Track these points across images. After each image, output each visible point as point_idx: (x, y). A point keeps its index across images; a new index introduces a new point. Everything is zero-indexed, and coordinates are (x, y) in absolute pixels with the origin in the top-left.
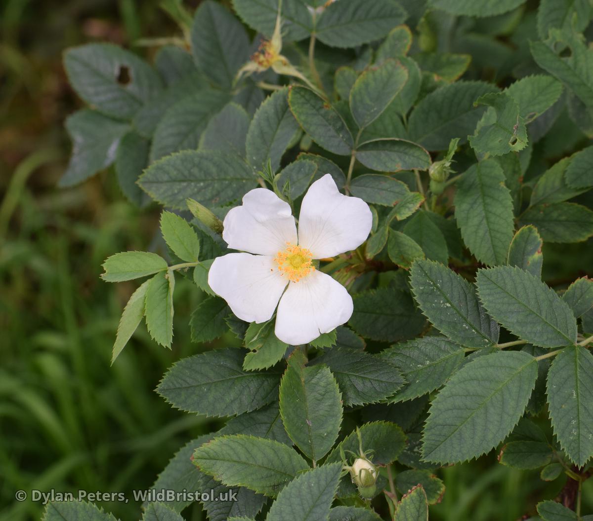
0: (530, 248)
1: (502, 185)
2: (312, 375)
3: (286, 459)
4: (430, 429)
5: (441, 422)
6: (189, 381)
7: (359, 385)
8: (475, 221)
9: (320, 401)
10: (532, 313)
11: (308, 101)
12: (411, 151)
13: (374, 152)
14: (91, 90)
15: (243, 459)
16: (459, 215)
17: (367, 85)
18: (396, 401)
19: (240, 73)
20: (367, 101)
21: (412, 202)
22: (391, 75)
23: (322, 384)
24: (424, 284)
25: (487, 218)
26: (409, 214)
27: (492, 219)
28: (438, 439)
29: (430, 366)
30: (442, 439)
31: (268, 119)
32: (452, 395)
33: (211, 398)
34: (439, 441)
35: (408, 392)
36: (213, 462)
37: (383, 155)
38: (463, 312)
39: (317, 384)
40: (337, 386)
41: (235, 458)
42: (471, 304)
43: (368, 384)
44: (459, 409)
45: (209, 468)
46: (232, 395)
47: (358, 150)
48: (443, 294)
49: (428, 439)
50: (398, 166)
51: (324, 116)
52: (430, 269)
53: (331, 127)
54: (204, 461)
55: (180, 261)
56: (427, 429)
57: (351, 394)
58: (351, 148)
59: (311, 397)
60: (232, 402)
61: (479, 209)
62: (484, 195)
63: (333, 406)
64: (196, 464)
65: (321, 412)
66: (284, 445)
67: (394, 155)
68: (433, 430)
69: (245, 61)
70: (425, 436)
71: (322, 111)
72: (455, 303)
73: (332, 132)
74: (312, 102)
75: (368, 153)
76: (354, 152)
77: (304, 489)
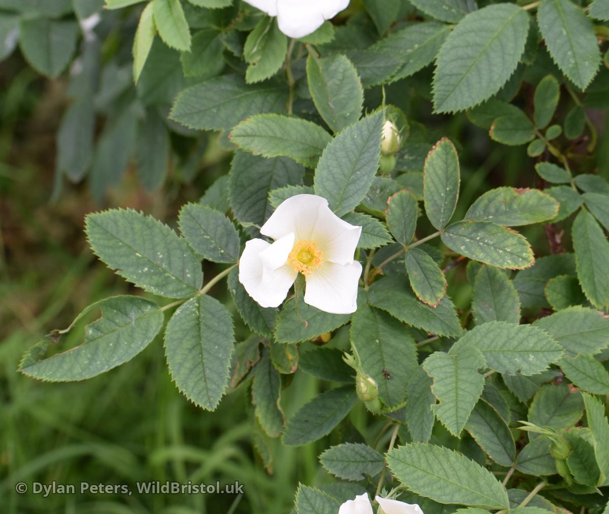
3: (317, 135)
4: (440, 79)
5: (448, 72)
9: (339, 86)
15: (279, 135)
28: (447, 89)
29: (419, 48)
30: (451, 89)
32: (454, 47)
34: (448, 91)
36: (250, 138)
39: (335, 71)
40: (355, 70)
41: (270, 134)
45: (247, 145)
49: (438, 91)
54: (242, 138)
56: (437, 81)
63: (353, 89)
64: (234, 142)
65: (342, 96)
66: (312, 124)
68: (442, 81)
70: (435, 88)
77: (348, 141)
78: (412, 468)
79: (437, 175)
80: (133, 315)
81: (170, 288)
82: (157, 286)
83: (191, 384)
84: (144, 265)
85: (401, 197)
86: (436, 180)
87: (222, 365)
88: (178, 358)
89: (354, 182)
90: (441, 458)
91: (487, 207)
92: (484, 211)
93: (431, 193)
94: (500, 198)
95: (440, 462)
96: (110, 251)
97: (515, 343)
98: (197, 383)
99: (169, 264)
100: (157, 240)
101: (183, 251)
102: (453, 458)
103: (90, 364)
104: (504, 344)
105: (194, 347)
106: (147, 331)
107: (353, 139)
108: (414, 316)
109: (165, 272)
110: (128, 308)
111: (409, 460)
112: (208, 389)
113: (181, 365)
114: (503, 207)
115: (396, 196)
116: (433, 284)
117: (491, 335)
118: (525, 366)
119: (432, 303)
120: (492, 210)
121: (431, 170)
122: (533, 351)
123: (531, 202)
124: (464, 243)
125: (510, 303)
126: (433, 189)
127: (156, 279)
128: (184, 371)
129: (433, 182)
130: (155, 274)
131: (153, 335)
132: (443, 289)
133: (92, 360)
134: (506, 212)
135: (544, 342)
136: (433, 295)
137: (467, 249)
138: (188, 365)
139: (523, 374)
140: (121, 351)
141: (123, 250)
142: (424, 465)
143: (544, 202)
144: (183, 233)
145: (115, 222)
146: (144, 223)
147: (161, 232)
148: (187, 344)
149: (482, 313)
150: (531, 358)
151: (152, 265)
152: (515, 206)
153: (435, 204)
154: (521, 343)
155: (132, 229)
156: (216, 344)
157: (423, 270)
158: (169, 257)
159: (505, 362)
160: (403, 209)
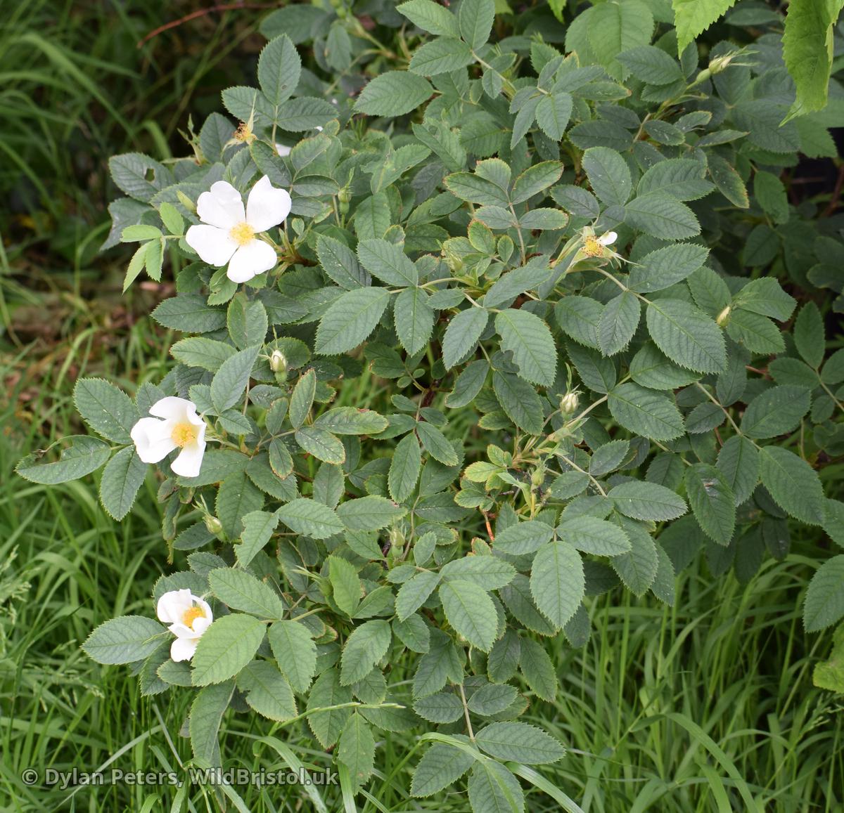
0: (397, 239)
1: (385, 205)
2: (250, 306)
3: (230, 353)
5: (328, 328)
6: (173, 311)
7: (279, 313)
8: (367, 227)
9: (254, 321)
10: (390, 266)
11: (263, 151)
12: (328, 184)
13: (305, 185)
14: (127, 183)
15: (202, 352)
16: (356, 225)
17: (304, 148)
18: (303, 323)
19: (225, 147)
20: (303, 156)
21: (326, 212)
22: (321, 143)
23: (256, 310)
24: (325, 251)
25: (374, 225)
26: (323, 219)
27: (377, 225)
29: (326, 304)
31: (237, 165)
33: (185, 321)
35: (311, 317)
36: (183, 353)
37: (310, 187)
38: (349, 270)
39: (252, 311)
40: (265, 312)
41: (197, 351)
42: (354, 265)
43: (285, 313)
44: (339, 320)
46: (199, 321)
47: (294, 184)
48: (337, 258)
49: (319, 339)
50: (319, 193)
51: (273, 161)
52: (330, 242)
53: (277, 169)
54: (177, 352)
55: (171, 234)
57: (274, 318)
58: (290, 183)
59: (248, 319)
60: (199, 324)
61: (370, 220)
62: (374, 212)
63: (262, 323)
64: (172, 354)
65: (254, 328)
66: (229, 345)
67: (317, 187)
69: (228, 139)
70: (318, 337)
71: (272, 158)
72: (344, 264)
73: (279, 172)
74: (266, 151)
75: (300, 186)
76: (292, 186)
77: (238, 362)
78: (223, 583)
79: (303, 393)
80: (92, 449)
81: (119, 436)
82: (110, 433)
83: (110, 501)
84: (106, 419)
85: (281, 402)
86: (301, 395)
87: (133, 493)
88: (108, 483)
89: (234, 390)
90: (243, 580)
91: (332, 419)
92: (330, 421)
93: (296, 403)
94: (344, 414)
95: (242, 582)
96: (87, 406)
97: (315, 515)
98: (115, 501)
99: (123, 420)
100: (119, 403)
101: (134, 413)
102: (251, 581)
103: (59, 475)
104: (308, 515)
105: (120, 477)
106: (98, 461)
107: (240, 360)
108: (265, 483)
109: (119, 424)
110: (90, 444)
111: (222, 578)
112: (120, 506)
113: (108, 487)
114: (345, 420)
115: (278, 401)
116: (285, 464)
117: (302, 507)
118: (315, 532)
119: (282, 476)
120: (336, 420)
121: (300, 388)
122: (325, 524)
123: (367, 419)
124: (307, 441)
125: (337, 485)
126: (297, 401)
127: (110, 429)
128: (108, 492)
129: (299, 396)
130: (111, 425)
131: (100, 464)
132: (291, 468)
133: (61, 473)
134: (346, 424)
135: (333, 519)
136: (284, 471)
137: (308, 445)
138: (112, 488)
139: (312, 537)
140: (79, 471)
141: (97, 406)
142: (231, 583)
143: (378, 420)
144: (137, 401)
145: (95, 386)
146: (112, 390)
147: (122, 398)
148: (116, 475)
149: (319, 488)
150: (322, 528)
151: (112, 419)
152: (355, 421)
153: (297, 411)
154: (319, 516)
155: (104, 393)
156: (134, 478)
157: (281, 454)
158: (125, 415)
159: (304, 526)
160: (280, 410)
